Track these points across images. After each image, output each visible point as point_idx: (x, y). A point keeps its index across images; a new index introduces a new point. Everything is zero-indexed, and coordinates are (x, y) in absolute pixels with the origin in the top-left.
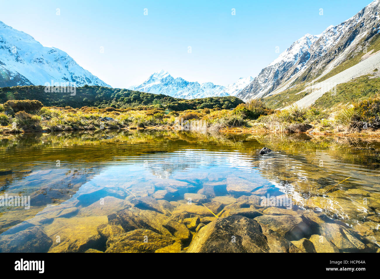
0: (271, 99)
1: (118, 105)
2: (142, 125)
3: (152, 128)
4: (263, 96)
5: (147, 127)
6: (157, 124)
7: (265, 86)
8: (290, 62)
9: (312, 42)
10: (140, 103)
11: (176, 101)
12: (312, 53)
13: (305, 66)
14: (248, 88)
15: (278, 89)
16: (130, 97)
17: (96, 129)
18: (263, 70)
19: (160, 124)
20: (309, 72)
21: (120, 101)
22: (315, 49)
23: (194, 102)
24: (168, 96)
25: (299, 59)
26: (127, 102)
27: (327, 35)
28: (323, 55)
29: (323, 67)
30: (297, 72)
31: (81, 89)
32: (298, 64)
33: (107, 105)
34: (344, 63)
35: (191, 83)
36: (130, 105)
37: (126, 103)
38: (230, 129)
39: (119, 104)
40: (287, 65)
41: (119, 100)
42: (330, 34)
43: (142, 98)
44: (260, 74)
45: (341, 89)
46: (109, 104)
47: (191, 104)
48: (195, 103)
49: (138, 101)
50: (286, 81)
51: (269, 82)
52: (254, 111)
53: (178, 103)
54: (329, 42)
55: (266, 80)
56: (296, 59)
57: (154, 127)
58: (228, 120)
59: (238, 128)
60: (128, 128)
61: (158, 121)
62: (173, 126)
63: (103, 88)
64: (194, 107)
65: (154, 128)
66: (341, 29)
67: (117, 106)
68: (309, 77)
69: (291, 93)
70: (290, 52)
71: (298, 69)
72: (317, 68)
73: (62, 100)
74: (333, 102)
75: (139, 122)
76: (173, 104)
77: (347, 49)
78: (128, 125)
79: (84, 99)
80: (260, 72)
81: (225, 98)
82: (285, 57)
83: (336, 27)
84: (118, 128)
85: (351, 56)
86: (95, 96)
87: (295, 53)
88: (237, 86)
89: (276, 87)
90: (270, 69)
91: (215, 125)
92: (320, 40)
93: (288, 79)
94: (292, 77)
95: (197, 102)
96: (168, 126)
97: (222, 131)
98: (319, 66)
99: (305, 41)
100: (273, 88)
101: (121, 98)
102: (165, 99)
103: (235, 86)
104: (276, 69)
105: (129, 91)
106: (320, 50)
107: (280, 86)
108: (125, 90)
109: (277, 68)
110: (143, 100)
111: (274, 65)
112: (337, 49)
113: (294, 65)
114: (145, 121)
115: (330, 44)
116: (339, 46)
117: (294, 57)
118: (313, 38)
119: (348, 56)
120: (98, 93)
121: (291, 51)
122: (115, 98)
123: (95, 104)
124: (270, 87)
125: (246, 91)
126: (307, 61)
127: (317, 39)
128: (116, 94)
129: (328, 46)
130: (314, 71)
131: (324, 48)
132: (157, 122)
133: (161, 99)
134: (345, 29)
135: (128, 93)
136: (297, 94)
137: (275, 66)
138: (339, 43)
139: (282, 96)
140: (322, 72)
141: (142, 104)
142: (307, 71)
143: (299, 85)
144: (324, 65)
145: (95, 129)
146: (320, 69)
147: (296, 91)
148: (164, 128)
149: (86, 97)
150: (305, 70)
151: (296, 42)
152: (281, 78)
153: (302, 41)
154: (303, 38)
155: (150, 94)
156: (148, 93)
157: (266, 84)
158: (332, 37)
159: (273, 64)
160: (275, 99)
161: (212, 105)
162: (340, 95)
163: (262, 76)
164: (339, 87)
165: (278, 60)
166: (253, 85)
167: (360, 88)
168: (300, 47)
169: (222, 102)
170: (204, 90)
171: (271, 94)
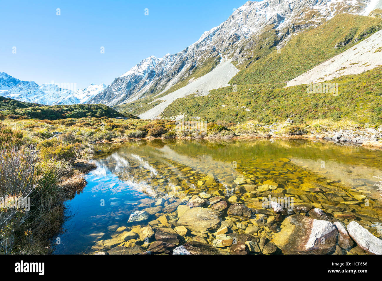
0: (126, 107)
4: (117, 103)
7: (119, 95)
8: (140, 76)
9: (156, 63)
12: (157, 72)
13: (152, 81)
14: (101, 95)
15: (131, 98)
18: (116, 80)
20: (155, 86)
22: (159, 69)
23: (61, 109)
25: (147, 75)
27: (167, 60)
28: (164, 74)
29: (166, 84)
30: (146, 85)
32: (146, 78)
34: (179, 83)
35: (23, 82)
40: (137, 78)
42: (169, 60)
44: (114, 83)
47: (58, 111)
48: (63, 110)
50: (137, 91)
51: (122, 91)
54: (167, 65)
55: (120, 89)
56: (144, 75)
64: (63, 115)
66: (175, 58)
68: (156, 90)
69: (143, 103)
70: (140, 67)
71: (147, 83)
72: (161, 84)
74: (176, 112)
77: (180, 74)
80: (114, 81)
81: (96, 106)
82: (136, 71)
83: (172, 56)
85: (183, 79)
87: (144, 69)
88: (89, 92)
89: (129, 96)
90: (123, 79)
92: (162, 62)
93: (139, 90)
94: (143, 89)
95: (65, 108)
98: (162, 83)
99: (151, 61)
100: (126, 97)
103: (86, 91)
104: (128, 80)
106: (163, 70)
107: (133, 95)
112: (174, 72)
113: (144, 79)
115: (169, 67)
116: (175, 70)
117: (143, 73)
118: (156, 60)
119: (181, 79)
121: (141, 66)
124: (123, 95)
125: (99, 97)
126: (153, 77)
127: (160, 62)
129: (167, 69)
130: (159, 86)
131: (165, 69)
134: (178, 59)
136: (149, 104)
137: (127, 77)
138: (175, 68)
139: (136, 105)
140: (164, 87)
143: (148, 96)
144: (165, 83)
146: (163, 86)
147: (147, 101)
150: (153, 84)
151: (144, 60)
153: (149, 61)
154: (150, 58)
157: (120, 92)
158: (170, 62)
159: (125, 75)
160: (130, 107)
161: (85, 113)
162: (179, 107)
163: (116, 85)
164: (179, 101)
165: (130, 72)
166: (106, 92)
167: (191, 102)
168: (148, 65)
169: (95, 110)
170: (45, 92)
171: (126, 102)
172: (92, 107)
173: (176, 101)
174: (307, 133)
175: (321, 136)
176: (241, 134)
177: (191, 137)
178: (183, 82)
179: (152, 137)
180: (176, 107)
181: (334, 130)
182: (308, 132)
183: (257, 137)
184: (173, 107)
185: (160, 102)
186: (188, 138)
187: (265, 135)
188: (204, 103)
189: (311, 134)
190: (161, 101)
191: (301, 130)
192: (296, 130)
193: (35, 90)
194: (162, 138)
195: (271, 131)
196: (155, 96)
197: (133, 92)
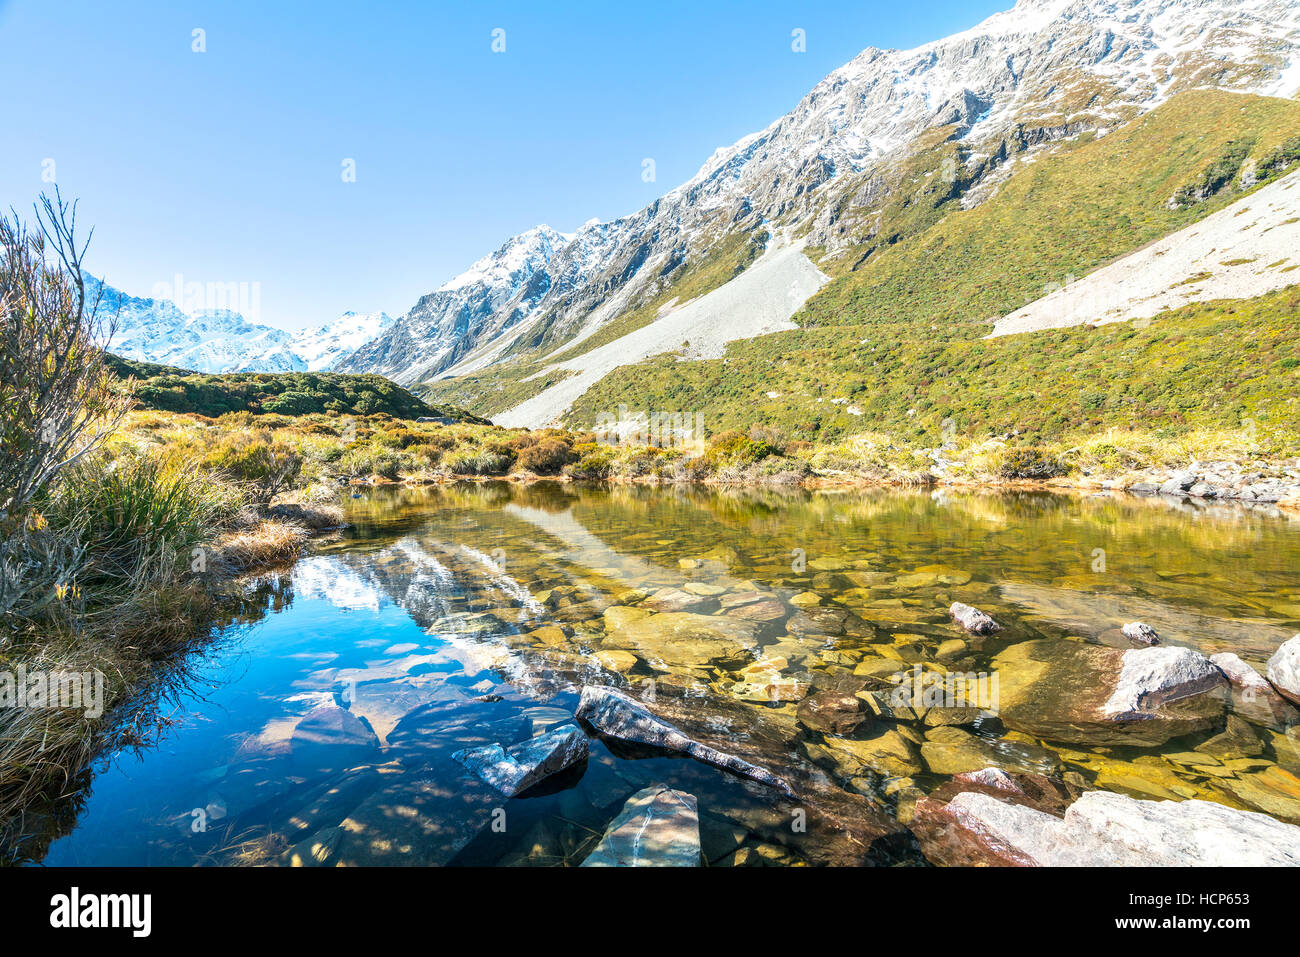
0: (451, 389)
4: (424, 376)
7: (430, 348)
8: (501, 290)
9: (555, 249)
12: (555, 277)
13: (539, 308)
14: (375, 348)
15: (467, 362)
18: (424, 301)
20: (549, 325)
22: (562, 267)
23: (247, 387)
25: (522, 287)
27: (588, 241)
28: (579, 287)
29: (582, 319)
30: (519, 320)
32: (520, 299)
34: (625, 316)
40: (491, 296)
42: (595, 239)
44: (415, 310)
45: (627, 379)
47: (236, 393)
48: (252, 389)
50: (490, 340)
51: (441, 339)
53: (183, 384)
54: (590, 257)
55: (433, 329)
56: (515, 285)
64: (252, 404)
66: (615, 234)
68: (549, 338)
69: (507, 377)
70: (500, 262)
71: (521, 314)
72: (567, 317)
76: (159, 385)
77: (629, 285)
80: (415, 304)
81: (357, 380)
82: (488, 272)
83: (606, 226)
85: (638, 302)
87: (514, 267)
88: (335, 339)
89: (463, 354)
90: (445, 299)
92: (574, 247)
93: (496, 336)
94: (507, 331)
95: (260, 384)
98: (572, 314)
99: (538, 242)
100: (453, 357)
103: (326, 336)
104: (462, 303)
106: (574, 272)
107: (474, 352)
109: (464, 300)
111: (456, 288)
112: (609, 279)
113: (511, 299)
115: (594, 263)
116: (613, 272)
117: (510, 279)
118: (555, 238)
119: (631, 302)
121: (505, 260)
124: (443, 352)
125: (368, 356)
126: (543, 295)
127: (566, 245)
129: (590, 268)
130: (559, 324)
131: (582, 269)
134: (624, 235)
136: (524, 380)
137: (459, 293)
138: (614, 267)
139: (482, 383)
140: (578, 329)
142: (544, 323)
143: (524, 357)
144: (582, 313)
146: (574, 323)
147: (518, 373)
150: (539, 317)
151: (516, 238)
152: (477, 332)
153: (531, 240)
154: (533, 232)
157: (433, 342)
158: (598, 248)
159: (454, 285)
160: (462, 389)
161: (321, 401)
162: (624, 395)
163: (421, 317)
164: (623, 374)
165: (469, 278)
166: (390, 340)
167: (663, 379)
168: (526, 256)
169: (352, 393)
170: (200, 333)
171: (450, 374)
172: (343, 384)
173: (614, 373)
174: (1066, 471)
175: (1118, 482)
176: (833, 472)
177: (660, 474)
178: (639, 312)
179: (531, 475)
180: (614, 393)
181: (1167, 464)
182: (1070, 468)
183: (887, 480)
184: (603, 392)
185: (563, 375)
186: (650, 480)
187: (917, 474)
188: (707, 383)
189: (1080, 476)
190: (565, 372)
191: (1048, 461)
192: (1029, 462)
193: (170, 328)
194: (564, 479)
195: (936, 463)
196: (547, 357)
197: (476, 340)
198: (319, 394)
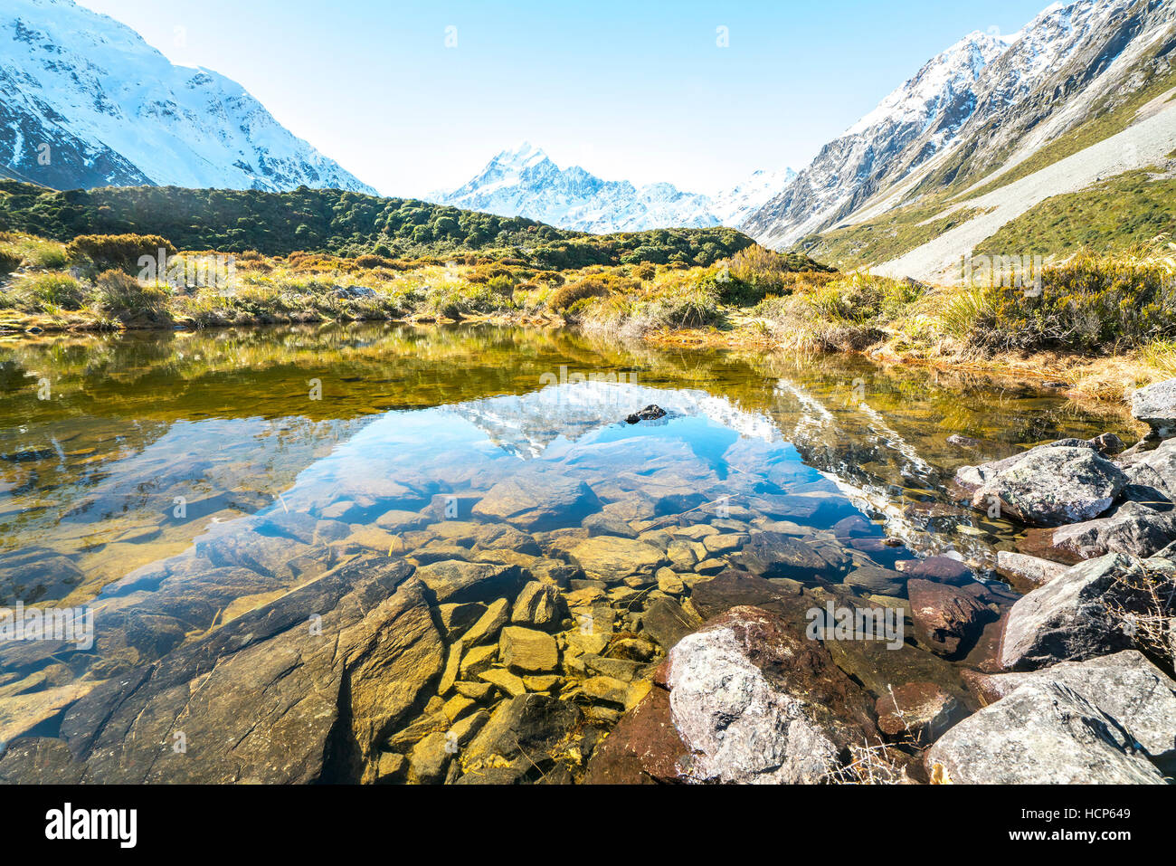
0: (843, 238)
1: (395, 246)
2: (452, 312)
3: (479, 318)
4: (821, 227)
5: (465, 316)
6: (496, 309)
7: (829, 198)
8: (911, 124)
9: (988, 59)
10: (458, 243)
11: (561, 238)
12: (982, 95)
13: (957, 138)
14: (777, 203)
15: (867, 208)
16: (429, 225)
17: (323, 321)
18: (826, 149)
19: (504, 308)
20: (967, 156)
21: (401, 236)
22: (993, 82)
23: (613, 244)
24: (541, 224)
25: (939, 114)
26: (422, 240)
27: (1038, 37)
28: (1014, 102)
29: (1013, 142)
30: (930, 155)
31: (288, 199)
32: (934, 130)
33: (365, 246)
34: (1080, 129)
35: (608, 183)
36: (429, 247)
37: (418, 241)
38: (672, 333)
39: (398, 244)
40: (900, 133)
41: (398, 233)
42: (1048, 33)
43: (466, 227)
44: (817, 160)
45: (1059, 212)
46: (371, 244)
47: (604, 249)
48: (617, 245)
49: (452, 236)
50: (893, 182)
51: (842, 187)
52: (754, 282)
53: (567, 245)
54: (1038, 59)
55: (834, 178)
56: (929, 115)
57: (488, 316)
58: (671, 306)
59: (694, 332)
60: (411, 320)
61: (498, 300)
62: (538, 317)
63: (352, 198)
64: (614, 258)
65: (485, 318)
66: (1085, 16)
67: (392, 250)
68: (965, 172)
69: (906, 221)
70: (913, 91)
71: (933, 147)
72: (993, 143)
73: (234, 231)
75: (446, 301)
76: (554, 246)
77: (1096, 84)
78: (413, 310)
79: (299, 229)
80: (817, 154)
81: (704, 233)
82: (898, 106)
83: (1070, 9)
84: (384, 319)
85: (1106, 105)
86: (330, 219)
87: (929, 94)
88: (745, 198)
89: (863, 201)
90: (847, 144)
91: (637, 319)
92: (1014, 51)
93: (901, 177)
94: (913, 170)
95: (623, 241)
96: (523, 314)
97: (650, 337)
98: (1001, 138)
99: (965, 57)
100: (852, 204)
101: (404, 225)
102: (532, 232)
103: (738, 196)
104: (867, 145)
105: (426, 205)
106: (1010, 84)
107: (874, 198)
108: (416, 204)
109: (869, 140)
110: (466, 235)
111: (860, 131)
112: (1063, 82)
113: (924, 132)
114: (461, 298)
115: (1044, 65)
116: (1070, 72)
117: (925, 109)
118: (991, 45)
119: (1095, 108)
120: (338, 211)
121: (919, 87)
122: (387, 228)
123: (331, 243)
124: (843, 200)
125: (771, 211)
126: (964, 122)
127: (1004, 50)
128: (390, 215)
129: (1035, 73)
130: (980, 154)
131: (1023, 78)
132: (495, 304)
133: (518, 230)
134: (1099, 15)
135: (424, 212)
136: (921, 224)
137: (863, 135)
138: (1072, 64)
139: (876, 231)
140: (1006, 156)
141: (465, 244)
142: (960, 155)
143: (931, 198)
144: (1014, 135)
145: (320, 321)
146: (1002, 149)
147: (920, 215)
148: (513, 319)
149: (305, 223)
150: (956, 149)
151: (936, 57)
152: (880, 175)
153: (956, 56)
154: (961, 44)
155: (488, 216)
156: (481, 214)
157: (834, 190)
158: (1053, 43)
159: (859, 128)
160: (854, 238)
161: (666, 253)
162: (1053, 231)
163: (822, 167)
164: (1054, 206)
165: (876, 117)
166: (792, 194)
167: (1117, 208)
168: (948, 77)
169: (697, 245)
170: (647, 205)
171: (846, 223)
172: (691, 238)
173: (1041, 206)
178: (1104, 119)
180: (1035, 231)
184: (1020, 232)
185: (968, 215)
190: (973, 211)
196: (960, 195)
197: (878, 184)
198: (667, 247)
